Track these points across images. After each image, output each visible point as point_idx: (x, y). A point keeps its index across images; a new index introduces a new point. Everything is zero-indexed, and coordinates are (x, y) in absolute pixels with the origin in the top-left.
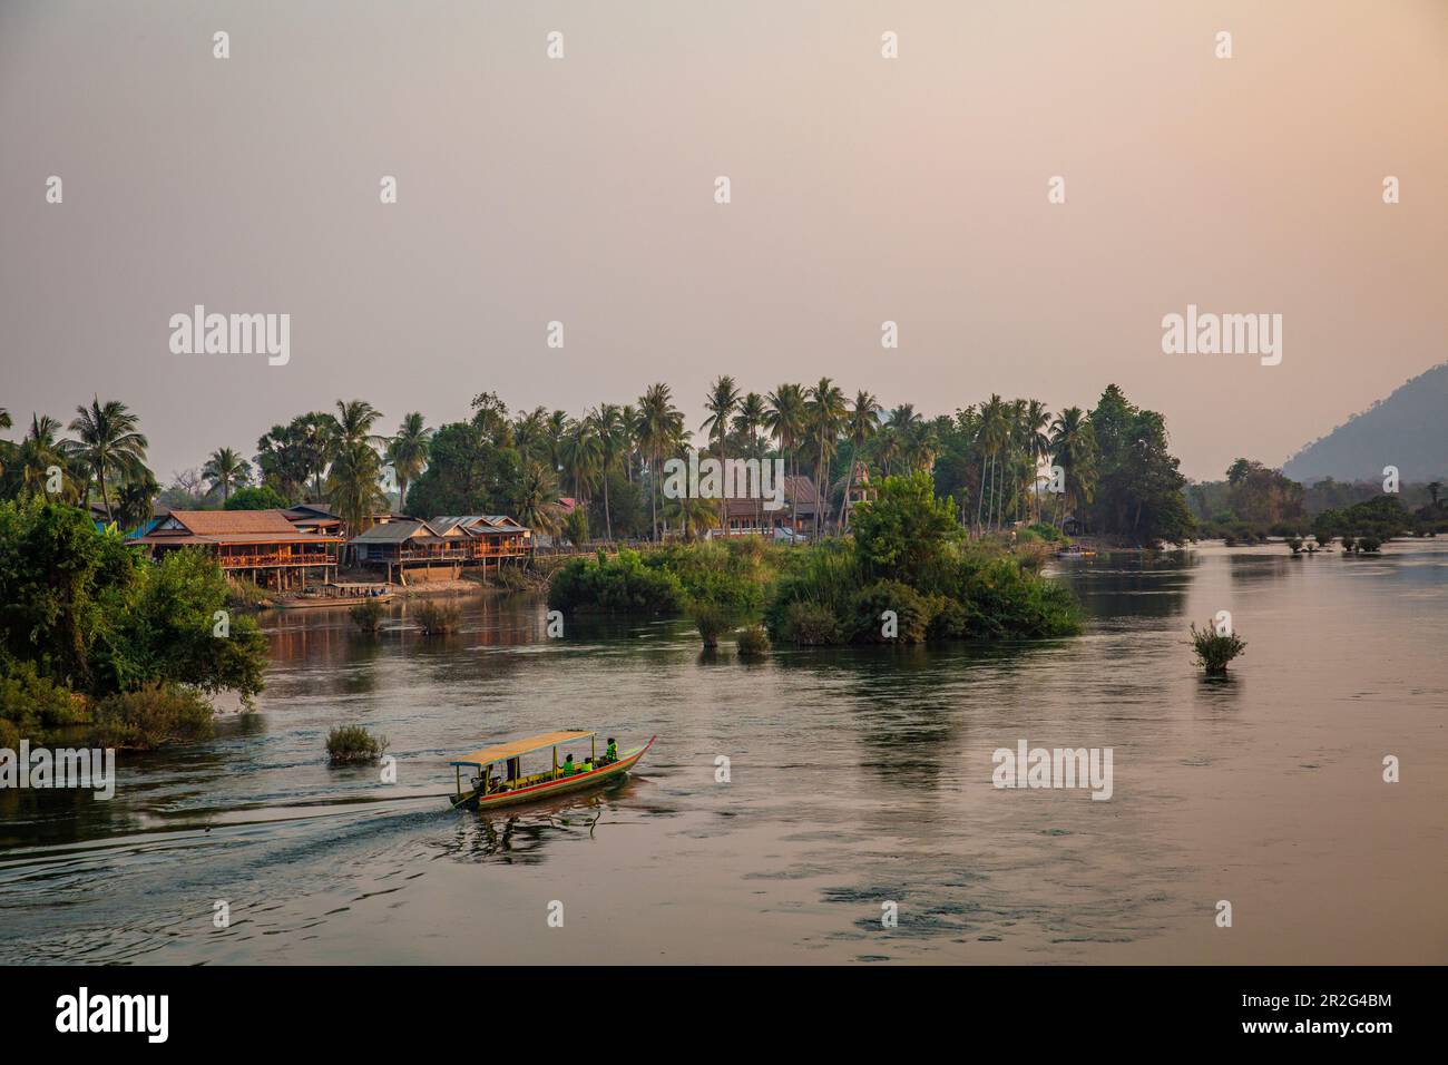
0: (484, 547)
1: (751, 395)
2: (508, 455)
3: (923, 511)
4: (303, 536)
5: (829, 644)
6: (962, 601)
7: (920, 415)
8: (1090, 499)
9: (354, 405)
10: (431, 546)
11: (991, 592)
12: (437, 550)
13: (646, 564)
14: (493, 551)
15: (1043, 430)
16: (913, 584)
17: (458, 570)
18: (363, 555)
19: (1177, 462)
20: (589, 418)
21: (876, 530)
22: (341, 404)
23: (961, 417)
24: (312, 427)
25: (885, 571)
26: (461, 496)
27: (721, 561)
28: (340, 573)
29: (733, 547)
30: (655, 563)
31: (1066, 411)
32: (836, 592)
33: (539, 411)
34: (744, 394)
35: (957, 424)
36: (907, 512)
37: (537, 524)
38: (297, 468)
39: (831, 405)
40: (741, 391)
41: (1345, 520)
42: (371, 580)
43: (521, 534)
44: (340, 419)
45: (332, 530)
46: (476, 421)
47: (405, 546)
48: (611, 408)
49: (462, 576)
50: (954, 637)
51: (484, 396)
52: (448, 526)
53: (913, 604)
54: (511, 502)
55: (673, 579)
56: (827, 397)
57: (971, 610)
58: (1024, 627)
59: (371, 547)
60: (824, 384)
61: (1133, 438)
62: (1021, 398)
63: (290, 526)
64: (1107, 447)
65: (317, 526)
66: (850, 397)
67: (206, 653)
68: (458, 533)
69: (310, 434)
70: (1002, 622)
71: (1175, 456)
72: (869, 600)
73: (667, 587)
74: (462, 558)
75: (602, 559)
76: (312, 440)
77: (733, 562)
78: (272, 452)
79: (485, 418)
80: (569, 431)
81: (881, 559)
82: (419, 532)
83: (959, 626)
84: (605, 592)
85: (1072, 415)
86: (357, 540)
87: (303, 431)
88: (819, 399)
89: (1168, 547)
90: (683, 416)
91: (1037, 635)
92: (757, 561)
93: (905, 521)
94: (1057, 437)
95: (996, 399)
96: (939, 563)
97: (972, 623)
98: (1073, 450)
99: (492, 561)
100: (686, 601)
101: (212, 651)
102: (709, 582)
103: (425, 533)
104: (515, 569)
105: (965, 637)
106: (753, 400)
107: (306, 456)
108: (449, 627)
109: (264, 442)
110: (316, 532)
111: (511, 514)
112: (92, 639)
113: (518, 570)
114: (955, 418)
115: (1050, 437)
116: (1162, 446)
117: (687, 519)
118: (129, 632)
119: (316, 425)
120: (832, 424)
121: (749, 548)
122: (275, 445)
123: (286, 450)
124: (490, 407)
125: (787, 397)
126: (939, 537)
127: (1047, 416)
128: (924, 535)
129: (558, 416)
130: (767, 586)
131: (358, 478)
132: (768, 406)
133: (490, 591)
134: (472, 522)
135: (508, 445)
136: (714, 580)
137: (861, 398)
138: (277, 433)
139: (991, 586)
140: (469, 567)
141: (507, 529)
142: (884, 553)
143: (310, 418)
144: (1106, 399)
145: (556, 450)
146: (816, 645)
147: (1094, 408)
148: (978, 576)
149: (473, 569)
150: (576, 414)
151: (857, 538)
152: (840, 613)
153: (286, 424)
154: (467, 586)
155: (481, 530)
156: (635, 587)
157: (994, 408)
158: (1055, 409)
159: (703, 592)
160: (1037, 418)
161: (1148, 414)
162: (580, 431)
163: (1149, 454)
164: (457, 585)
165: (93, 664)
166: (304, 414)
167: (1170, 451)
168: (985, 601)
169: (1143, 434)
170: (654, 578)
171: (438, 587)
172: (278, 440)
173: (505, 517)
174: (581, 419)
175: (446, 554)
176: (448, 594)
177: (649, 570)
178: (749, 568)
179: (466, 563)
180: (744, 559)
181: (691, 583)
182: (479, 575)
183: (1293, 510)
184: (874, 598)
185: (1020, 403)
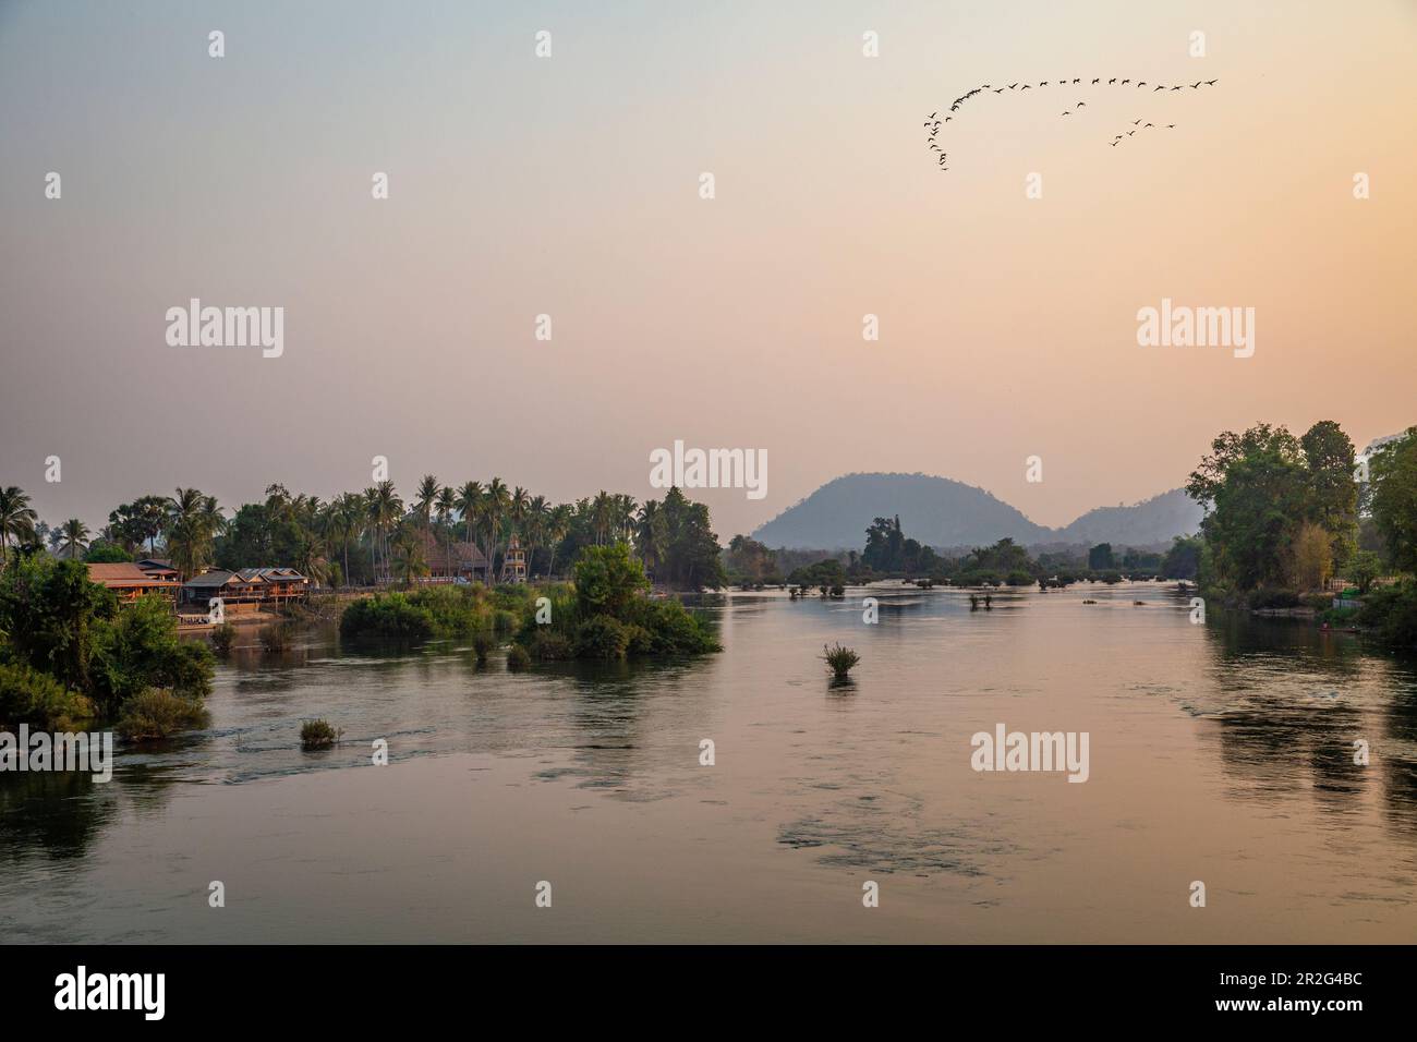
0: (276, 590)
1: (446, 489)
2: (291, 527)
3: (622, 568)
4: (151, 582)
5: (564, 658)
6: (648, 629)
7: (548, 504)
8: (662, 559)
9: (190, 491)
10: (240, 589)
11: (666, 623)
12: (244, 591)
13: (409, 602)
14: (282, 593)
15: (633, 514)
16: (616, 617)
17: (258, 605)
18: (192, 594)
19: (716, 536)
20: (335, 502)
21: (592, 581)
22: (179, 490)
23: (580, 505)
24: (149, 506)
25: (598, 609)
26: (257, 554)
27: (457, 601)
28: (177, 607)
29: (465, 591)
30: (414, 601)
31: (648, 502)
32: (565, 622)
33: (301, 497)
34: (441, 488)
35: (576, 509)
36: (613, 569)
37: (311, 573)
38: (137, 534)
39: (500, 497)
40: (440, 486)
41: (809, 574)
42: (197, 613)
43: (301, 581)
44: (178, 500)
45: (168, 577)
46: (269, 502)
47: (223, 588)
48: (350, 496)
49: (260, 610)
50: (643, 653)
51: (275, 486)
52: (253, 575)
53: (619, 631)
54: (293, 559)
55: (426, 612)
56: (497, 490)
57: (654, 635)
58: (688, 646)
59: (197, 589)
60: (496, 482)
61: (689, 521)
62: (619, 493)
63: (143, 574)
64: (673, 527)
65: (159, 575)
66: (512, 490)
67: (171, 667)
68: (259, 580)
69: (147, 511)
70: (675, 643)
71: (715, 532)
72: (590, 628)
73: (424, 618)
74: (261, 597)
75: (378, 599)
76: (149, 515)
77: (465, 601)
78: (119, 523)
79: (275, 501)
80: (322, 510)
81: (596, 601)
82: (233, 579)
83: (647, 646)
84: (382, 621)
85: (651, 505)
86: (188, 584)
87: (142, 509)
88: (493, 492)
89: (710, 591)
90: (402, 501)
91: (696, 652)
92: (480, 600)
93: (611, 576)
94: (641, 519)
95: (603, 494)
96: (633, 604)
97: (655, 644)
98: (652, 528)
99: (281, 599)
100: (436, 628)
101: (176, 665)
102: (450, 614)
103: (237, 580)
104: (297, 605)
105: (651, 653)
106: (447, 492)
107: (145, 526)
108: (285, 646)
109: (113, 516)
110: (157, 579)
111: (294, 567)
112: (91, 656)
113: (299, 606)
114: (575, 506)
115: (637, 519)
116: (707, 526)
117: (409, 571)
118: (116, 652)
119: (152, 504)
120: (499, 508)
121: (475, 592)
122: (121, 518)
123: (129, 521)
124: (278, 494)
125: (471, 490)
126: (633, 586)
127: (635, 505)
128: (624, 585)
129: (314, 500)
130: (488, 617)
131: (191, 542)
132: (458, 496)
133: (281, 620)
134: (268, 572)
135: (290, 520)
136: (453, 613)
137: (518, 492)
138: (123, 510)
139: (667, 619)
140: (266, 604)
141: (292, 577)
142: (597, 596)
143: (148, 500)
144: (670, 495)
145: (313, 524)
146: (556, 659)
147: (663, 501)
148: (659, 612)
149: (268, 604)
150: (326, 499)
151: (577, 586)
152: (570, 636)
153: (130, 503)
154: (265, 616)
155: (275, 578)
156: (402, 618)
157: (602, 500)
158: (641, 502)
159: (447, 621)
160: (629, 507)
161: (698, 505)
162: (329, 512)
163: (698, 531)
164: (258, 616)
165: (92, 675)
166: (143, 496)
167: (712, 529)
168: (662, 628)
169: (694, 518)
170: (415, 611)
171: (245, 617)
172: (124, 514)
173: (290, 569)
174: (329, 503)
175: (251, 594)
176: (252, 622)
177: (410, 606)
178: (476, 606)
179: (263, 601)
180: (472, 599)
181: (439, 616)
182: (272, 609)
183: (768, 568)
184: (594, 627)
185: (618, 497)
